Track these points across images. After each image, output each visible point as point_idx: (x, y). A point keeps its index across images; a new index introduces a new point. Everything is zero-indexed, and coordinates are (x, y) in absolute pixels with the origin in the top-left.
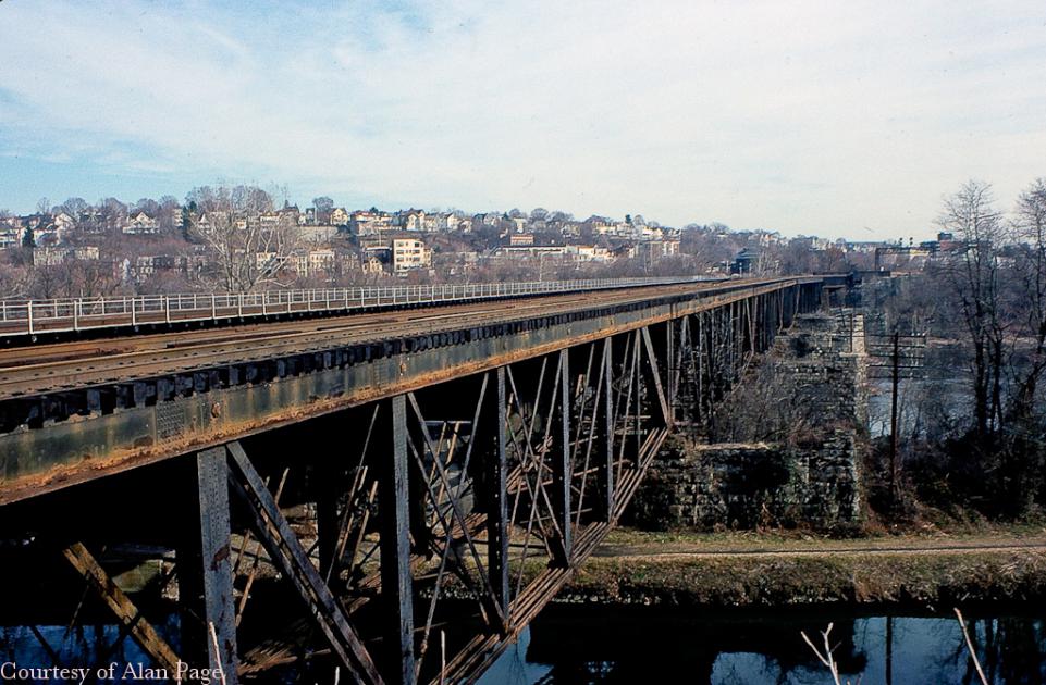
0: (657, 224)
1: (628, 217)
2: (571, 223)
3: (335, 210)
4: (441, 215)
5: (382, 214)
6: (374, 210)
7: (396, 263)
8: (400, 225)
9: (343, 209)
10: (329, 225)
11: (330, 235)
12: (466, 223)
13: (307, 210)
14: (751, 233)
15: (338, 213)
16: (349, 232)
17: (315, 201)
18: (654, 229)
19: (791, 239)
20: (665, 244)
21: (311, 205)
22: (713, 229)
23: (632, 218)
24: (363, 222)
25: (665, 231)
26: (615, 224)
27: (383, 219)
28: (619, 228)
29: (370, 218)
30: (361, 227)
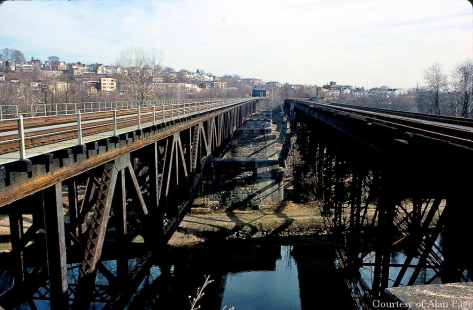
0: (211, 74)
1: (198, 70)
2: (173, 73)
3: (60, 62)
4: (114, 67)
5: (84, 66)
6: (79, 63)
7: (102, 89)
8: (94, 71)
9: (64, 62)
10: (57, 70)
11: (59, 75)
12: (126, 71)
13: (46, 62)
14: (251, 79)
15: (62, 64)
16: (68, 73)
17: (50, 58)
18: (210, 76)
19: (266, 82)
20: (221, 83)
21: (47, 60)
22: (234, 77)
23: (200, 71)
24: (76, 69)
25: (214, 77)
26: (193, 74)
27: (85, 68)
28: (195, 75)
29: (79, 67)
30: (75, 71)
